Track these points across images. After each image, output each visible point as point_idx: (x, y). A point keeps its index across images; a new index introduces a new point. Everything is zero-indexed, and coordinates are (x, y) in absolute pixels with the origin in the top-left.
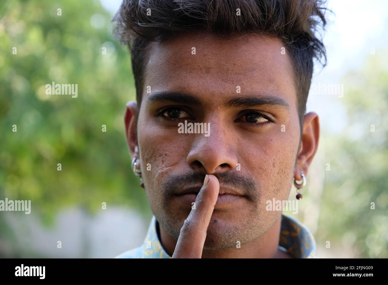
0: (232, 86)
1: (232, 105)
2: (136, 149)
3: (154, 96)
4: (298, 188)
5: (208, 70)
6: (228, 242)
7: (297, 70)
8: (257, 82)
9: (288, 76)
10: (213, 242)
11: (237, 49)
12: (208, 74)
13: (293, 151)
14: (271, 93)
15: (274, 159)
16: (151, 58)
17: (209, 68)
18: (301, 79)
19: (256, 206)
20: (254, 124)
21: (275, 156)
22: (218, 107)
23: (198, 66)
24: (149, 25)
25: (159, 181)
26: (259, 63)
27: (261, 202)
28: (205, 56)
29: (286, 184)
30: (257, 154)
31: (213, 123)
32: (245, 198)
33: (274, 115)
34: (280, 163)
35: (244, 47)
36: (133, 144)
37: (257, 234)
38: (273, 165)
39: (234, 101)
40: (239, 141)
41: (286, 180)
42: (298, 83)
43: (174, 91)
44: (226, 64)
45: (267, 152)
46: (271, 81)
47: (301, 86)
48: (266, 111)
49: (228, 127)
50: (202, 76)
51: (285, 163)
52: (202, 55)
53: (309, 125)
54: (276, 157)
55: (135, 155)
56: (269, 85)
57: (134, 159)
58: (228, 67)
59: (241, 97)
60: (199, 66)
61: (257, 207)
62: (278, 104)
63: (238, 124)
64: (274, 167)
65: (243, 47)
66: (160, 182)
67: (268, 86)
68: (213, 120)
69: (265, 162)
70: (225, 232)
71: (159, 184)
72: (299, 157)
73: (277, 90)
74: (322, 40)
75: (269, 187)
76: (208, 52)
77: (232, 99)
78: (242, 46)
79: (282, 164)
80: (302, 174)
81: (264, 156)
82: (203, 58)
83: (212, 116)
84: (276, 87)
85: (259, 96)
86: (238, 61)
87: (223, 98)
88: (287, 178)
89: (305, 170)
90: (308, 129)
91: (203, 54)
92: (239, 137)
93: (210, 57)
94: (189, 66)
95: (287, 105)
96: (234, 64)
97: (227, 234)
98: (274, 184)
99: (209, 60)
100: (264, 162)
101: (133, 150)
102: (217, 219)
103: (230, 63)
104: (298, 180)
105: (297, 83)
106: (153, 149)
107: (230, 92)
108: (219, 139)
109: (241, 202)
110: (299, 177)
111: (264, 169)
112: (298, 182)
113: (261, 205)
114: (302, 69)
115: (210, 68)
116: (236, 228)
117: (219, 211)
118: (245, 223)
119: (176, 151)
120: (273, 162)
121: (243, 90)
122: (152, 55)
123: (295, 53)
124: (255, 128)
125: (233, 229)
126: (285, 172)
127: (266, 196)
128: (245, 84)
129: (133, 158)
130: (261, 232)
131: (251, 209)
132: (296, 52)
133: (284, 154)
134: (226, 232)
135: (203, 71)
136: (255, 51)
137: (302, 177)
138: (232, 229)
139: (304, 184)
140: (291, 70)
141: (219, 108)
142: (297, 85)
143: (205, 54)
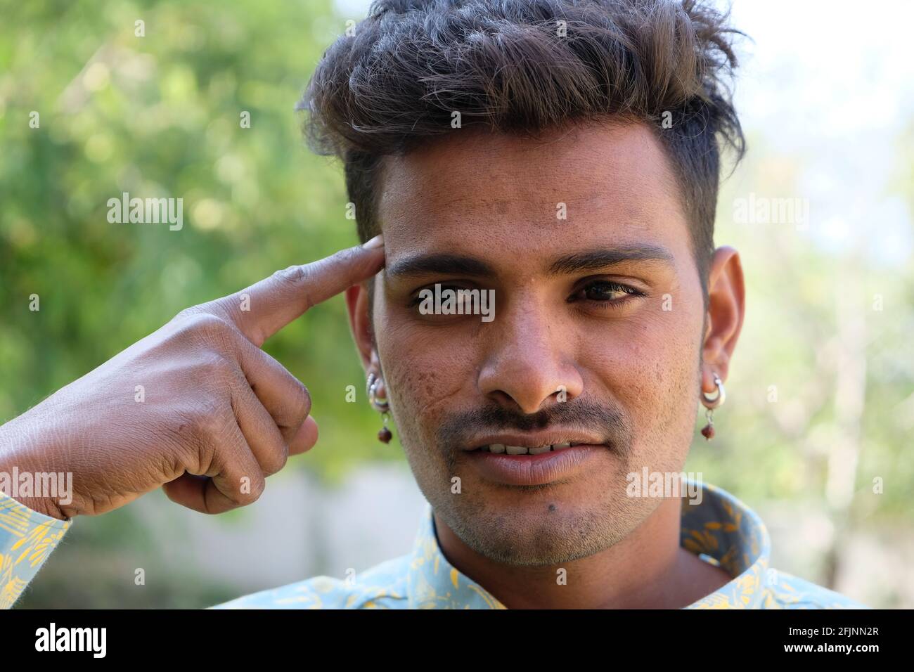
0: (554, 233)
1: (559, 272)
2: (374, 358)
3: (400, 267)
4: (710, 409)
5: (503, 207)
6: (580, 546)
7: (684, 179)
8: (605, 219)
9: (667, 196)
10: (550, 548)
11: (557, 159)
12: (505, 215)
13: (693, 343)
14: (635, 237)
15: (658, 365)
16: (386, 189)
17: (505, 202)
18: (693, 195)
19: (625, 463)
20: (606, 302)
21: (658, 358)
22: (531, 279)
23: (482, 200)
24: (375, 130)
25: (428, 428)
26: (605, 182)
27: (635, 452)
28: (494, 178)
29: (684, 410)
30: (620, 358)
31: (526, 313)
32: (604, 449)
33: (645, 281)
34: (671, 371)
35: (571, 154)
36: (368, 346)
37: (637, 519)
38: (657, 376)
39: (562, 264)
40: (580, 339)
41: (682, 402)
42: (688, 204)
43: (438, 252)
44: (537, 191)
45: (640, 351)
46: (633, 213)
47: (695, 209)
48: (628, 274)
49: (556, 317)
50: (492, 220)
51: (679, 369)
52: (488, 177)
53: (721, 274)
54: (660, 361)
55: (372, 368)
56: (630, 221)
57: (370, 377)
58: (543, 196)
59: (575, 252)
60: (484, 201)
61: (627, 465)
62: (650, 257)
63: (573, 305)
64: (661, 380)
65: (569, 153)
66: (430, 430)
67: (627, 223)
68: (525, 307)
69: (640, 372)
70: (572, 526)
71: (429, 432)
72: (707, 345)
73: (647, 230)
74: (731, 98)
75: (650, 421)
76: (499, 170)
77: (557, 260)
78: (566, 152)
79: (674, 372)
80: (716, 379)
81: (637, 360)
82: (491, 182)
83: (522, 299)
84: (644, 224)
85: (611, 245)
86: (561, 182)
87: (540, 259)
88: (684, 397)
89: (722, 368)
90: (720, 283)
91: (491, 176)
92: (579, 332)
93: (504, 180)
94: (464, 201)
95: (668, 258)
96: (555, 190)
97: (577, 530)
98: (662, 412)
99: (504, 187)
100: (638, 373)
101: (367, 358)
102: (553, 503)
103: (545, 189)
104: (710, 392)
105: (686, 205)
106: (407, 366)
107: (552, 246)
108: (542, 345)
109: (597, 458)
110: (710, 385)
111: (639, 386)
112: (710, 396)
113: (634, 458)
114: (695, 174)
115: (508, 202)
116: (592, 514)
117: (556, 485)
118: (608, 501)
119: (452, 367)
120: (656, 370)
121: (578, 238)
122: (387, 182)
123: (676, 145)
124: (609, 311)
125: (587, 519)
126: (680, 387)
127: (644, 439)
128: (580, 226)
129: (369, 375)
130: (645, 513)
131: (617, 469)
132: (677, 143)
133: (674, 352)
134: (575, 525)
135: (494, 209)
136: (594, 159)
137: (717, 385)
138: (585, 518)
139: (722, 399)
140: (671, 182)
141: (533, 280)
142: (687, 209)
143: (493, 176)
